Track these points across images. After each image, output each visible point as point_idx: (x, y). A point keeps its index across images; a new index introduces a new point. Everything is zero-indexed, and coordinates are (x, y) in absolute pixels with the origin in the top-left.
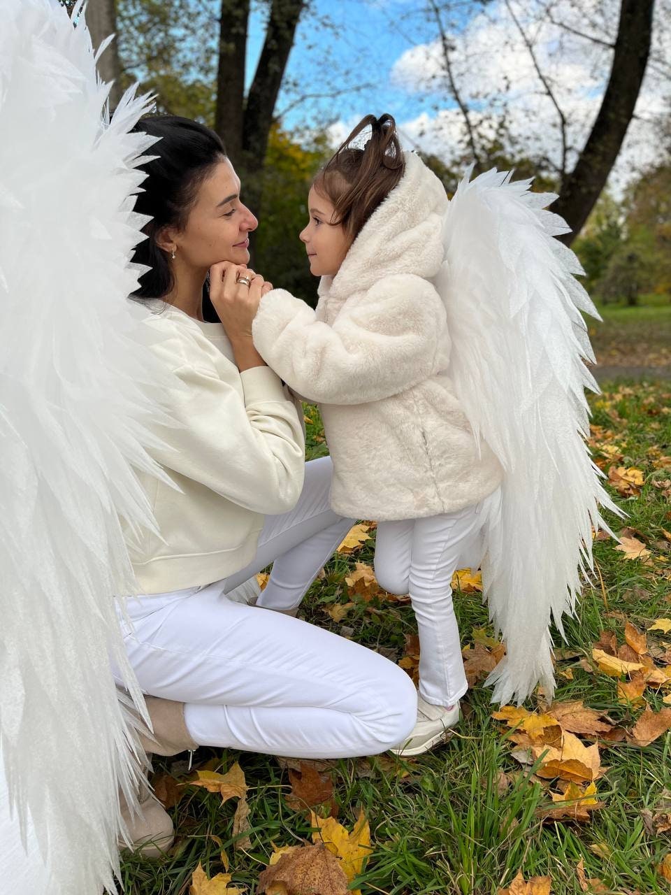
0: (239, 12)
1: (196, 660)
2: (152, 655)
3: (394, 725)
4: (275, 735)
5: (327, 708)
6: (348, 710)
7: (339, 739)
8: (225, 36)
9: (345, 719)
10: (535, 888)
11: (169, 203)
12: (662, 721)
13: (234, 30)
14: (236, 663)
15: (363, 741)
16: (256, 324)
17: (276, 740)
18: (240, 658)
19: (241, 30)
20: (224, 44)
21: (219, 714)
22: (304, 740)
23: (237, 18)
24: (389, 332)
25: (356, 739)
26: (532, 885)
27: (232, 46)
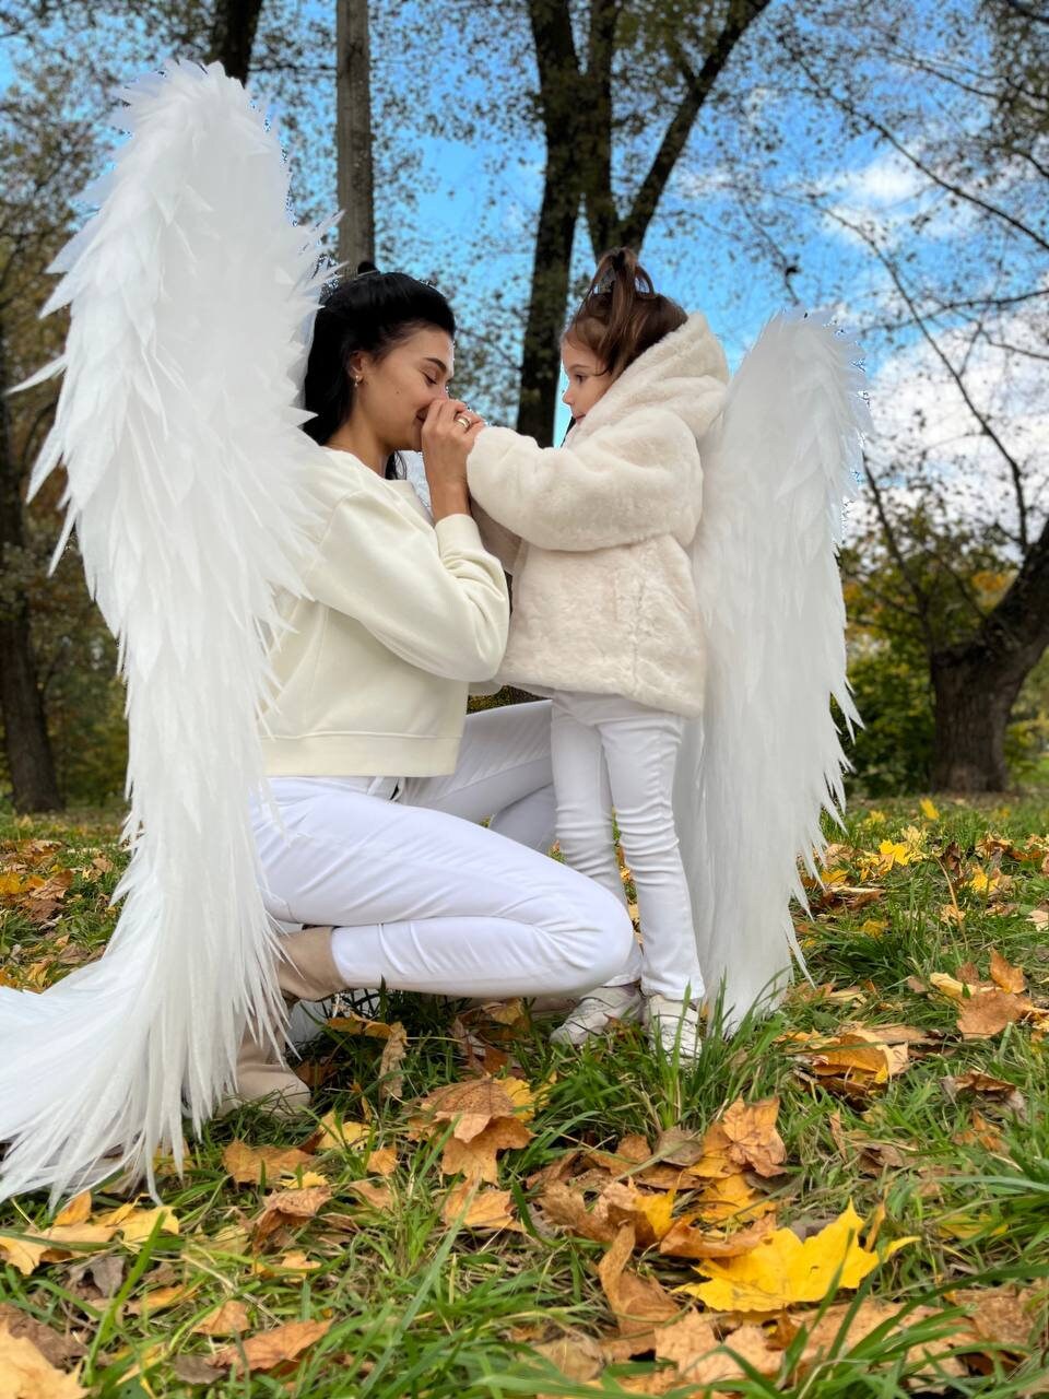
0: (545, 353)
1: (347, 853)
2: (295, 843)
3: (591, 944)
4: (438, 954)
5: (502, 916)
6: (531, 919)
7: (516, 956)
8: (528, 382)
9: (526, 931)
10: (758, 1114)
11: (382, 329)
12: (1001, 1012)
13: (539, 375)
14: (396, 857)
15: (549, 961)
16: (470, 458)
17: (440, 964)
18: (400, 851)
19: (550, 375)
20: (526, 391)
21: (372, 935)
22: (474, 961)
23: (544, 360)
24: (632, 459)
25: (539, 958)
26: (755, 1109)
27: (536, 393)
